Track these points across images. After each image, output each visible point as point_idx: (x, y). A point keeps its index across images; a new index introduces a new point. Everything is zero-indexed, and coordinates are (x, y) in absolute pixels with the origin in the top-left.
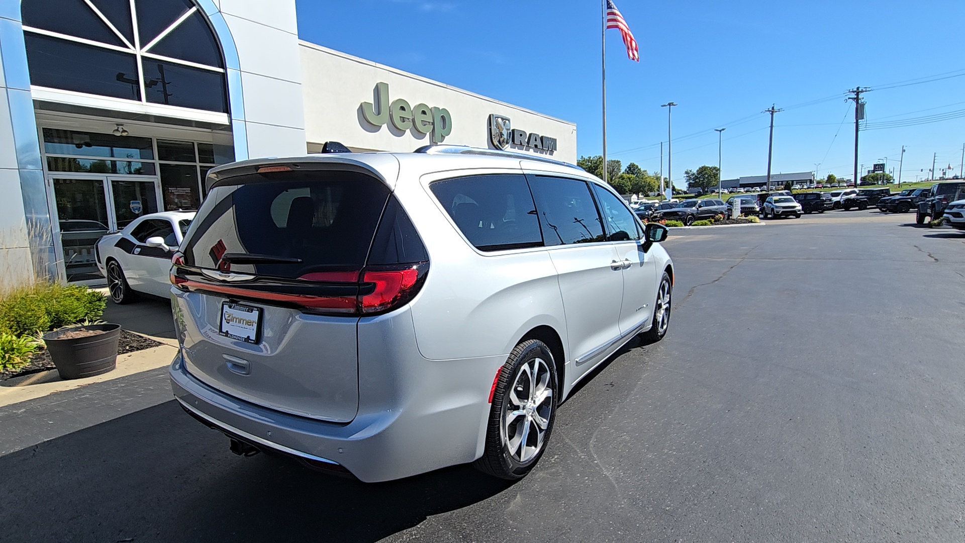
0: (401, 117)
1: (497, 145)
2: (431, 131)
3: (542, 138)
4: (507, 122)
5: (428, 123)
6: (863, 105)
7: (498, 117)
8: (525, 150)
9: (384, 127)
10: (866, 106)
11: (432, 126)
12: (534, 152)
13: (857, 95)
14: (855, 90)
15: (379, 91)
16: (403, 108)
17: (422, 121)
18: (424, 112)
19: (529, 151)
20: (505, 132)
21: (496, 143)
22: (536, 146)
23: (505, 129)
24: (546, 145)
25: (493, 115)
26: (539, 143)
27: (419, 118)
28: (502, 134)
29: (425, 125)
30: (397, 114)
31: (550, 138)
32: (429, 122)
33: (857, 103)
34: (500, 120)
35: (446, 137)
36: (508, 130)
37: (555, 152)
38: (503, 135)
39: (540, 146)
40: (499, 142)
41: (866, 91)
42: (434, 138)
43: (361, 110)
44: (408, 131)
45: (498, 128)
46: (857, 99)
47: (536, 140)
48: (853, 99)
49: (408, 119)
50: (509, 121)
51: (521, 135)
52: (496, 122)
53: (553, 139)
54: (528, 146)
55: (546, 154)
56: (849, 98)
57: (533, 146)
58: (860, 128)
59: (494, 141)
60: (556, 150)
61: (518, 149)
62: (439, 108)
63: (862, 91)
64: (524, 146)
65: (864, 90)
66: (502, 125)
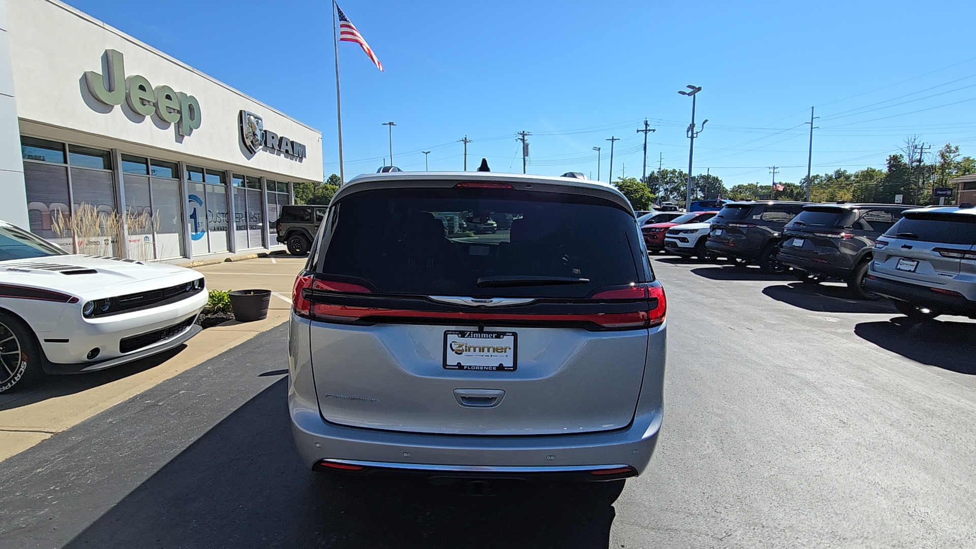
0: (140, 98)
1: (250, 146)
2: (177, 121)
3: (292, 143)
4: (260, 121)
5: (172, 111)
6: (527, 145)
7: (250, 115)
8: (277, 154)
9: (118, 108)
10: (529, 146)
11: (179, 115)
12: (285, 157)
13: (523, 137)
14: (522, 133)
15: (110, 60)
16: (142, 88)
17: (167, 107)
18: (168, 97)
19: (280, 155)
20: (258, 133)
21: (248, 143)
22: (287, 151)
23: (258, 130)
24: (295, 151)
25: (244, 111)
26: (289, 148)
27: (163, 103)
28: (254, 135)
29: (170, 113)
30: (136, 95)
31: (300, 144)
32: (174, 110)
33: (524, 143)
34: (252, 118)
35: (194, 130)
36: (261, 130)
37: (304, 159)
38: (257, 135)
39: (291, 152)
40: (252, 142)
41: (528, 135)
42: (180, 129)
43: (86, 81)
44: (148, 118)
45: (252, 127)
46: (523, 140)
47: (287, 145)
48: (521, 139)
49: (149, 102)
50: (261, 120)
51: (273, 138)
52: (249, 120)
53: (302, 145)
54: (280, 151)
55: (296, 160)
56: (519, 139)
57: (285, 151)
58: (527, 163)
59: (246, 140)
60: (305, 157)
61: (270, 152)
62: (186, 95)
63: (526, 135)
64: (275, 149)
65: (527, 133)
66: (256, 124)
